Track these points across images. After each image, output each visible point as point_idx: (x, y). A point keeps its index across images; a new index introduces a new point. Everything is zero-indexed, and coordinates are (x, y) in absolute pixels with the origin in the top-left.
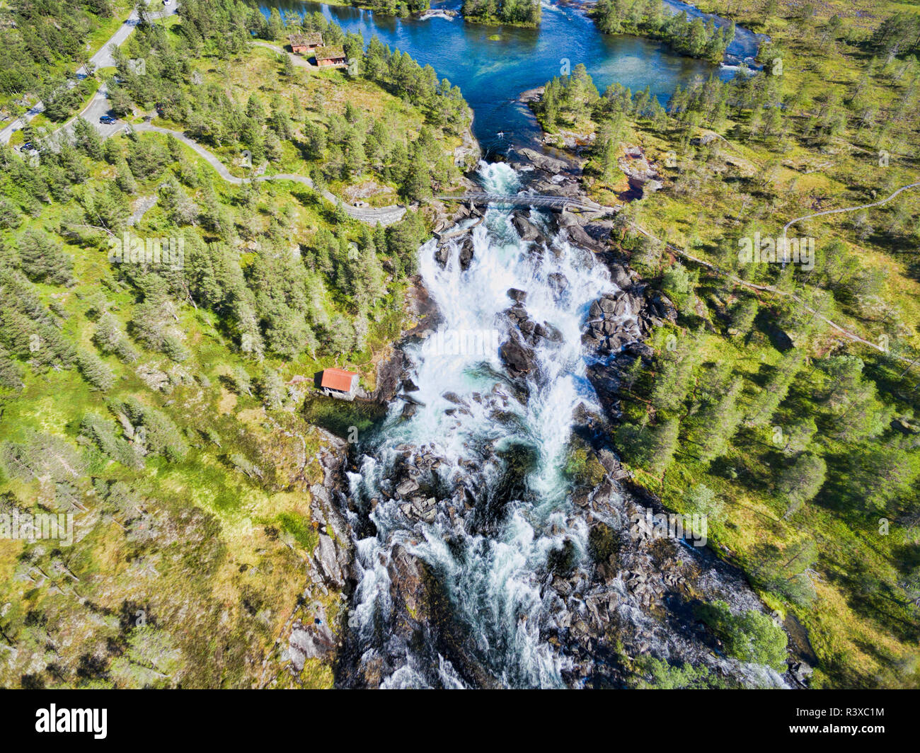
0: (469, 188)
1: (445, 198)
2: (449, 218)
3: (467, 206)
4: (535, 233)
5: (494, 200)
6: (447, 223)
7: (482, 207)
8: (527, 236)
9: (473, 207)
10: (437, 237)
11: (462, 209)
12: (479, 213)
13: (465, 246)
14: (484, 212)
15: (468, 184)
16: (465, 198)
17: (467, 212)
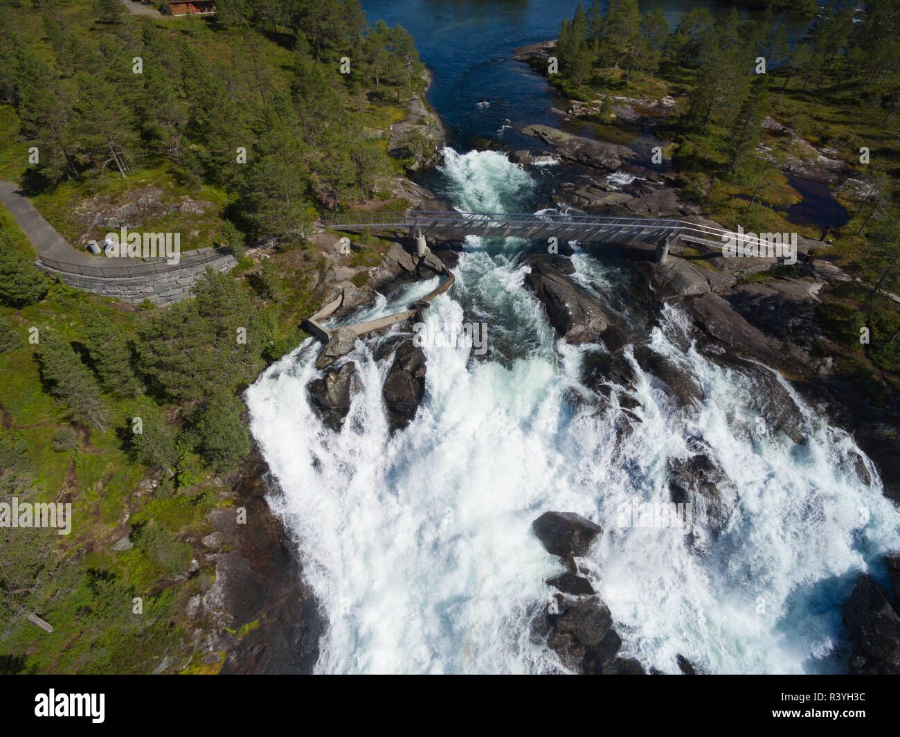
0: (415, 201)
1: (351, 226)
2: (359, 280)
3: (410, 245)
4: (598, 322)
5: (478, 231)
6: (351, 292)
7: (449, 248)
8: (578, 329)
9: (423, 247)
10: (320, 336)
11: (397, 253)
12: (439, 264)
13: (398, 364)
14: (453, 262)
15: (415, 195)
16: (403, 227)
17: (409, 263)
